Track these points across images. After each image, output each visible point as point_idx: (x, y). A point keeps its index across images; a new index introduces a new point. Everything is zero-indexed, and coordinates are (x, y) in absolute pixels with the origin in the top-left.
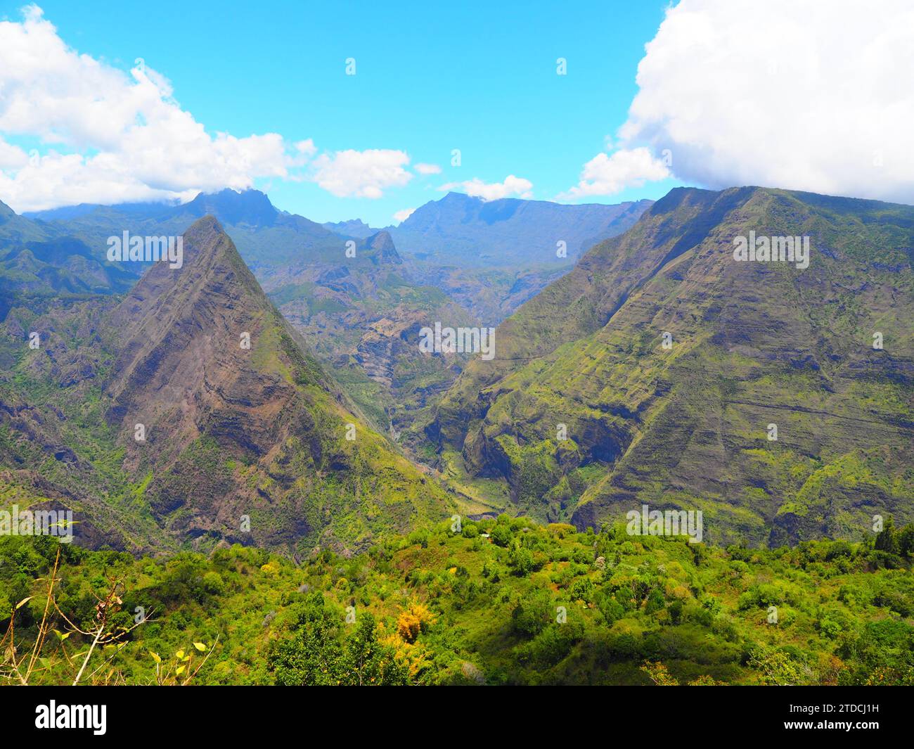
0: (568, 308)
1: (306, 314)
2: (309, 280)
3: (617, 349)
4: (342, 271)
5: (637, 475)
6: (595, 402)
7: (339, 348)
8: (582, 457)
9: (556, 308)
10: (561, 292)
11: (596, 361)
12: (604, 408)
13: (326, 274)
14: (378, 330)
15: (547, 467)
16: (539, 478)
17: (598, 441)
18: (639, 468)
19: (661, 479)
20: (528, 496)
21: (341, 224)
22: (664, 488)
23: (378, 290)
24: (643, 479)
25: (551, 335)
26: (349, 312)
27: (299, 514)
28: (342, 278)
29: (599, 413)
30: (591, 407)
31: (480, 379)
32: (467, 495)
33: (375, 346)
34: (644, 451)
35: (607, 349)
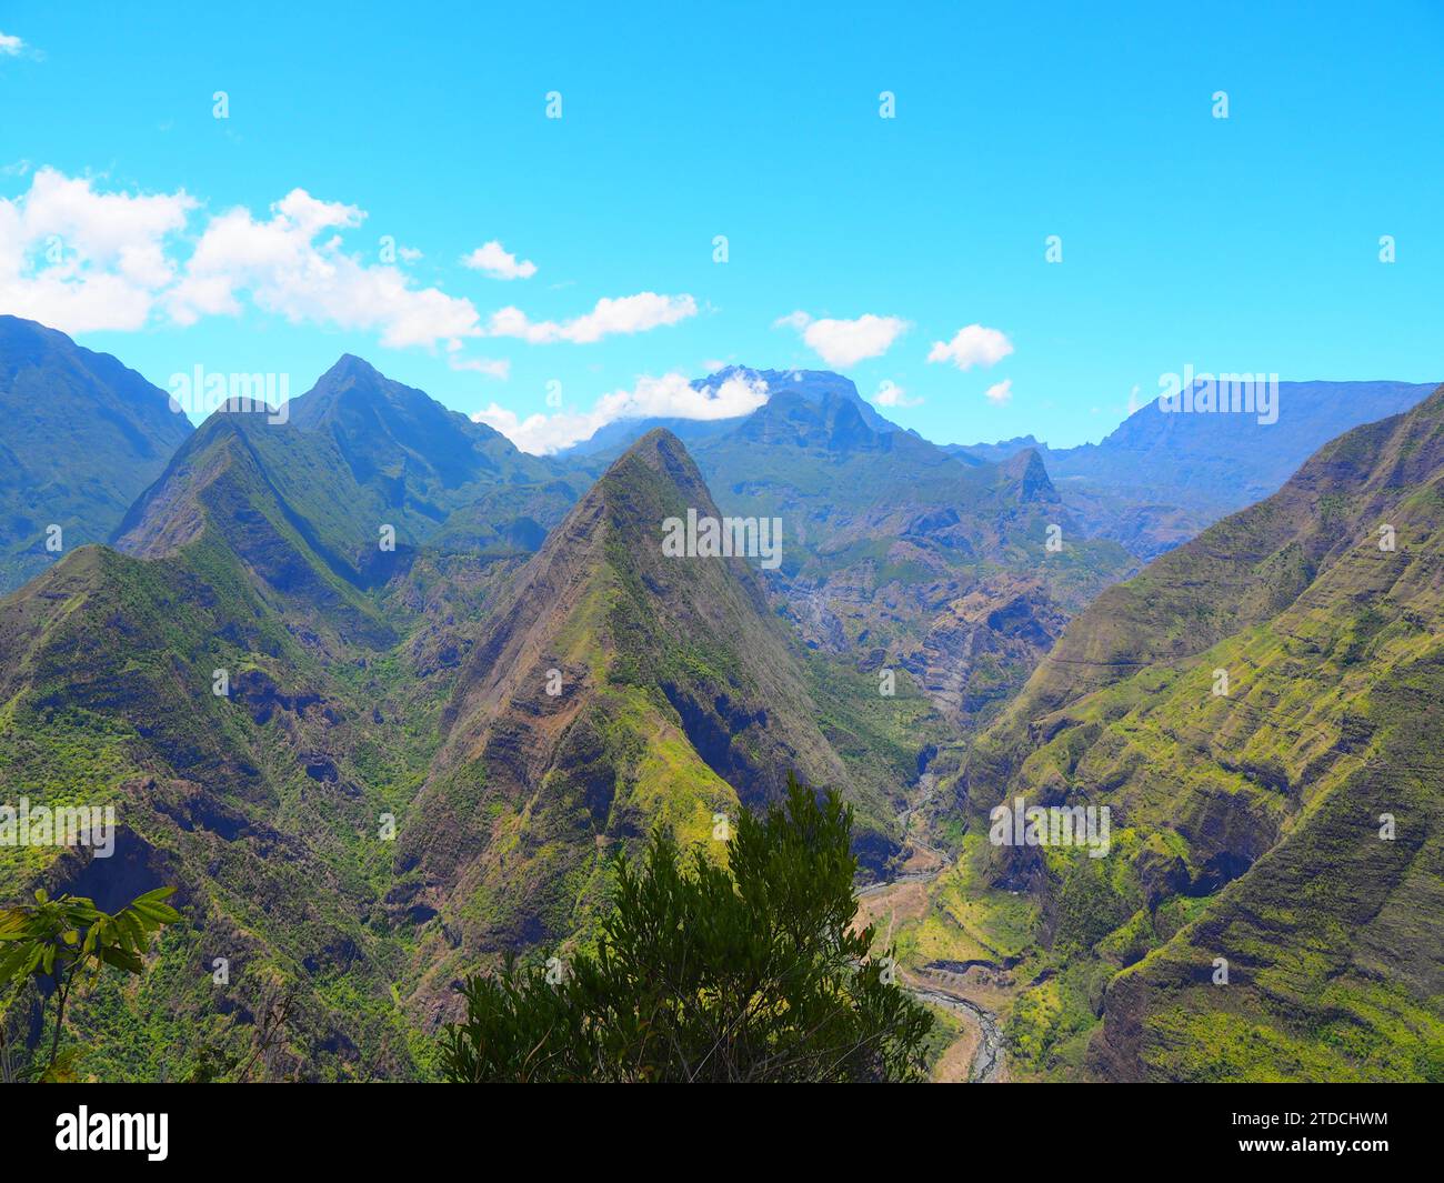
0: (1258, 567)
1: (868, 584)
2: (893, 531)
3: (1308, 646)
4: (946, 516)
5: (1262, 928)
6: (1238, 758)
7: (901, 641)
8: (1195, 873)
9: (1230, 566)
10: (1246, 535)
11: (1258, 671)
12: (1247, 770)
13: (920, 521)
14: (957, 611)
15: (1115, 886)
16: (1095, 905)
17: (1232, 842)
18: (1269, 913)
19: (1324, 947)
20: (1068, 940)
21: (1001, 445)
22: (1332, 968)
23: (1006, 547)
24: (1278, 941)
25: (1211, 619)
26: (936, 583)
27: (529, 904)
28: (947, 529)
29: (1239, 782)
30: (1227, 767)
31: (1042, 699)
32: (959, 921)
33: (948, 638)
34: (1282, 874)
35: (1286, 646)
